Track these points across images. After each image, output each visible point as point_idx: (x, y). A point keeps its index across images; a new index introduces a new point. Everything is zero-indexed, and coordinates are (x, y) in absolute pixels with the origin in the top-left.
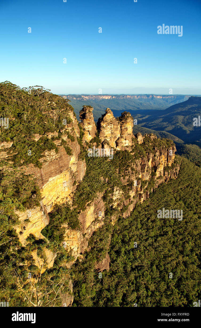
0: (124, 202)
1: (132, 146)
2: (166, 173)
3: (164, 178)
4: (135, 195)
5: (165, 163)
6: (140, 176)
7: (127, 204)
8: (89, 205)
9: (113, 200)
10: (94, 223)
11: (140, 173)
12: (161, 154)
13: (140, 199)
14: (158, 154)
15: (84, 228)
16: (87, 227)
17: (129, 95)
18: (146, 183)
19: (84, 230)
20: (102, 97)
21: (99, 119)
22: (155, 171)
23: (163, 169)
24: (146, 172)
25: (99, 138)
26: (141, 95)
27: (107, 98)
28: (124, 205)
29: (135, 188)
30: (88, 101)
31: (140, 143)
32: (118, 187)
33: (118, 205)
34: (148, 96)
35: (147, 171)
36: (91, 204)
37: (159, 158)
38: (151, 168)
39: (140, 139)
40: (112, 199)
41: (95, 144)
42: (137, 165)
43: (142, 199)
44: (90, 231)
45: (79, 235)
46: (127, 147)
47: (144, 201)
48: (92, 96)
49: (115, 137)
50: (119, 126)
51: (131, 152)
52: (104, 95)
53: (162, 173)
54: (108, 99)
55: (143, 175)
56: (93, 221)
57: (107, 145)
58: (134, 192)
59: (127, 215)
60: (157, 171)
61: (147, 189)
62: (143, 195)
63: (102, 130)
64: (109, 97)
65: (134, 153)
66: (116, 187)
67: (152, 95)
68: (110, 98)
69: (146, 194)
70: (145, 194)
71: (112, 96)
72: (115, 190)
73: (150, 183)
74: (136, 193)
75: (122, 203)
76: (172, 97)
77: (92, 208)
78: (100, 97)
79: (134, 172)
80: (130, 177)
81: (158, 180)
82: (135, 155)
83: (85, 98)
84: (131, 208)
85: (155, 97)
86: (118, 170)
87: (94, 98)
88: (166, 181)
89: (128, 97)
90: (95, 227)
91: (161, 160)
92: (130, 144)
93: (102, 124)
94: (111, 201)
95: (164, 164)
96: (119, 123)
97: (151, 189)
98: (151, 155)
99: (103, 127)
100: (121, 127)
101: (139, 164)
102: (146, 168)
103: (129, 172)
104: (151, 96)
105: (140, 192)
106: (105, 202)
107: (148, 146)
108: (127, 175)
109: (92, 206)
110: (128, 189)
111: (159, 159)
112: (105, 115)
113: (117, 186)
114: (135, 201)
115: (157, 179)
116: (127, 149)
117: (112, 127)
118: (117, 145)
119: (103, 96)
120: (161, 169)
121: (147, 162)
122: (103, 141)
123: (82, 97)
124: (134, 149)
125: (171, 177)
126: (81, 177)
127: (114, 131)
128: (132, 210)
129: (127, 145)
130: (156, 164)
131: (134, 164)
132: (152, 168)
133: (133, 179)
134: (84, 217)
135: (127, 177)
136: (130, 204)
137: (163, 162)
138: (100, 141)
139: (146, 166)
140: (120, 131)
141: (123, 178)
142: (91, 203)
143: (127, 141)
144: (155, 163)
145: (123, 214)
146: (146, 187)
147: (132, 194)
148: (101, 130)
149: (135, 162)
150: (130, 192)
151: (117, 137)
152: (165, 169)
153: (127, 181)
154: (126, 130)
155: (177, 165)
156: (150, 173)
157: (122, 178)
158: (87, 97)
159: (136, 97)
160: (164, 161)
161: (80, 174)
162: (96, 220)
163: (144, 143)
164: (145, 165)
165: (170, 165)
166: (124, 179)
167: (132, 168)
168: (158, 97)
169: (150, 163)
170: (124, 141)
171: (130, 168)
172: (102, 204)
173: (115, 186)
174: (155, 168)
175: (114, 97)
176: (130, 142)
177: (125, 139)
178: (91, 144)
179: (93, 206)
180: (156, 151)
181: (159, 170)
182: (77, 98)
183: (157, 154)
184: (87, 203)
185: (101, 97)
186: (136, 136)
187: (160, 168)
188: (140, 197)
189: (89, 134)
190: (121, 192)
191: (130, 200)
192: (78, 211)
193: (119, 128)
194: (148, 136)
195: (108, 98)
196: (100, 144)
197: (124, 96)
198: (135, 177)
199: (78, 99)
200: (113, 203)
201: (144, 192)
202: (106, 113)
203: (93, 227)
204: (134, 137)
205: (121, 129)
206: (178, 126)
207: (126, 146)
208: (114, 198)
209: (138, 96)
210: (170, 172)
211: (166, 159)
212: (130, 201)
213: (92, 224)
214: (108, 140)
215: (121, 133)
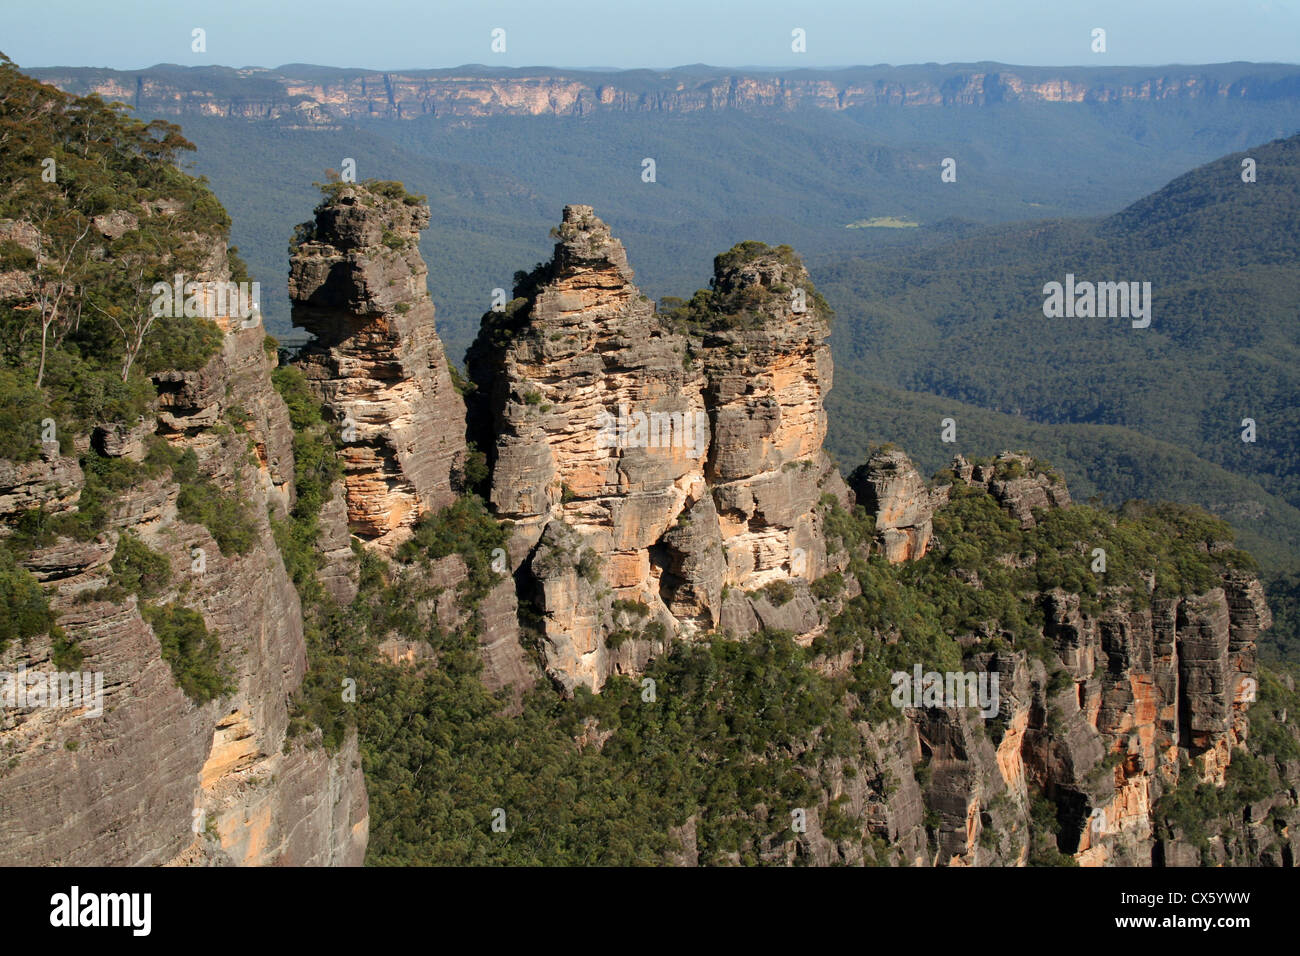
1: (823, 589)
2: (1180, 854)
5: (1161, 749)
14: (1085, 657)
20: (495, 97)
22: (1070, 840)
23: (1144, 820)
24: (973, 843)
25: (494, 510)
27: (540, 103)
30: (348, 135)
31: (897, 554)
34: (947, 78)
35: (987, 837)
37: (1094, 699)
38: (1024, 811)
39: (904, 507)
41: (451, 567)
42: (879, 786)
46: (778, 594)
48: (388, 81)
49: (654, 499)
50: (691, 391)
51: (817, 647)
52: (507, 77)
53: (1142, 856)
54: (547, 118)
57: (573, 576)
60: (1085, 837)
63: (519, 423)
64: (567, 98)
65: (845, 659)
67: (994, 72)
68: (577, 106)
71: (594, 81)
76: (1184, 91)
78: (473, 95)
83: (322, 110)
85: (1016, 86)
86: (687, 834)
87: (409, 103)
91: (1126, 724)
92: (808, 568)
93: (518, 367)
95: (1149, 766)
96: (690, 355)
98: (1024, 674)
99: (532, 401)
100: (711, 397)
101: (899, 768)
102: (974, 805)
103: (803, 855)
104: (975, 86)
107: (988, 583)
111: (1104, 717)
116: (779, 618)
117: (622, 396)
118: (673, 583)
119: (504, 85)
120: (1124, 813)
121: (986, 743)
122: (534, 549)
123: (293, 92)
124: (844, 616)
129: (772, 574)
130: (1068, 765)
131: (848, 773)
137: (1144, 745)
138: (498, 543)
139: (978, 790)
143: (773, 535)
144: (1062, 752)
148: (511, 431)
151: (672, 499)
152: (1165, 816)
154: (756, 425)
158: (338, 98)
159: (831, 93)
160: (1148, 735)
163: (942, 559)
164: (964, 775)
165: (1214, 765)
168: (1050, 92)
169: (1010, 758)
170: (740, 539)
174: (1065, 805)
175: (608, 96)
176: (805, 541)
177: (758, 523)
178: (414, 571)
180: (1069, 636)
181: (1108, 827)
182: (237, 101)
183: (1075, 665)
185: (485, 98)
186: (864, 487)
187: (1118, 803)
189: (382, 474)
194: (977, 476)
195: (554, 103)
197: (706, 87)
199: (249, 115)
202: (561, 261)
204: (841, 492)
205: (714, 418)
207: (766, 590)
210: (1215, 840)
211: (1171, 714)
214: (582, 527)
215: (712, 454)
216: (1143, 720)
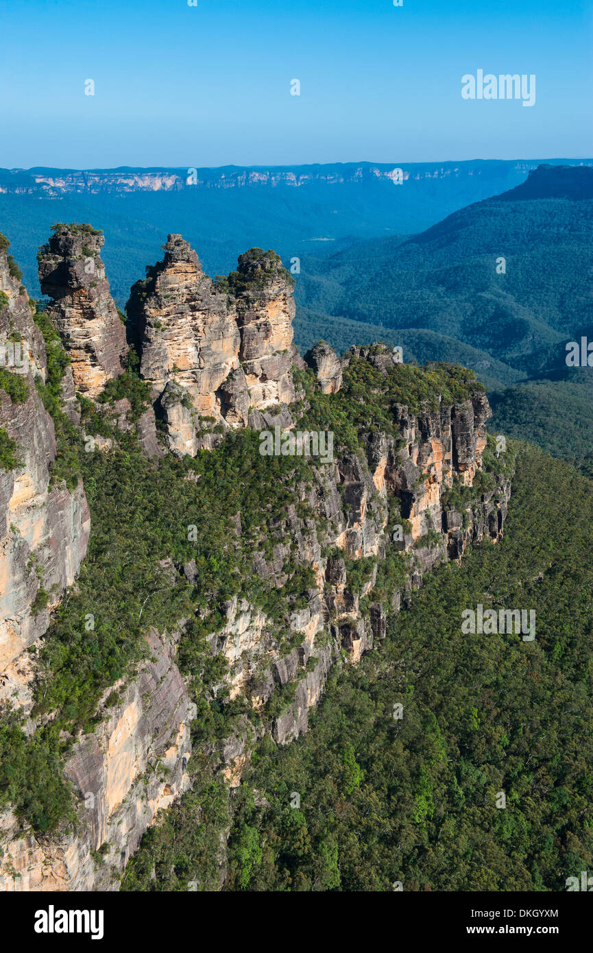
0: (274, 669)
1: (295, 407)
2: (454, 517)
3: (446, 541)
4: (322, 628)
5: (445, 472)
6: (340, 541)
7: (290, 678)
8: (113, 701)
9: (225, 663)
10: (141, 784)
11: (340, 526)
12: (424, 435)
13: (346, 645)
14: (411, 433)
15: (96, 821)
16: (111, 811)
17: (261, 170)
18: (367, 570)
19: (97, 828)
20: (136, 182)
21: (136, 288)
22: (406, 514)
23: (438, 503)
24: (363, 518)
25: (141, 377)
26: (315, 169)
27: (157, 185)
28: (277, 679)
29: (321, 596)
30: (67, 201)
31: (327, 390)
32: (244, 600)
33: (251, 685)
34: (346, 170)
35: (369, 515)
36: (127, 694)
37: (416, 451)
38: (385, 502)
39: (329, 369)
40: (220, 661)
41: (124, 404)
42: (321, 494)
43: (358, 647)
44: (124, 829)
45: (76, 857)
46: (274, 410)
47: (365, 653)
48: (84, 175)
49: (216, 369)
50: (231, 319)
52: (141, 172)
53: (437, 519)
54: (161, 192)
55: (352, 535)
56: (139, 777)
57: (180, 406)
58: (318, 617)
59: (292, 725)
60: (412, 512)
61: (373, 596)
62: (360, 628)
63: (152, 337)
64: (169, 182)
66: (235, 598)
67: (367, 167)
68: (174, 186)
69: (373, 621)
70: (368, 617)
71: (184, 174)
72: (231, 614)
73: (385, 570)
74: (327, 620)
75: (268, 673)
76: (453, 173)
77: (131, 714)
78: (125, 182)
79: (311, 523)
80: (294, 547)
81: (420, 553)
83: (53, 190)
84: (311, 691)
85: (377, 173)
86: (237, 519)
87: (95, 186)
88: (453, 551)
89: (255, 180)
90: (151, 803)
91: (429, 462)
92: (286, 398)
93: (151, 311)
94: (217, 666)
95: (440, 479)
96: (230, 303)
97: (390, 593)
98: (384, 442)
99: (158, 325)
100: (240, 322)
101: (330, 485)
102: (363, 501)
103: (289, 526)
104: (359, 173)
105: (344, 615)
106: (189, 677)
107: (368, 401)
108: (281, 540)
109: (131, 700)
110: (292, 607)
111: (420, 459)
112: (161, 267)
113: (240, 596)
114: (326, 656)
115: (416, 546)
116: (274, 421)
117: (199, 322)
118: (226, 407)
119: (140, 176)
120: (429, 501)
121: (368, 473)
122: (162, 394)
123: (38, 181)
124: (303, 419)
125: (475, 535)
126: (67, 569)
127: (210, 340)
128: (312, 701)
129: (271, 402)
130: (404, 480)
131: (308, 489)
132: (389, 502)
133: (308, 557)
134: (94, 762)
135: (283, 550)
136: (301, 674)
137: (437, 471)
138: (144, 392)
139: (365, 494)
140: (239, 340)
141: (262, 553)
142: (123, 688)
143: (271, 384)
144: (402, 475)
145: (274, 725)
146: (368, 587)
147: (309, 625)
148: (149, 340)
149: (316, 481)
150: (299, 619)
151: (224, 370)
152: (447, 501)
153: (283, 569)
154: (262, 334)
155: (498, 479)
156: (385, 524)
157: (259, 556)
158: (60, 184)
159: (293, 178)
160: (439, 466)
161: (64, 555)
162: (153, 770)
163: (347, 392)
164: (359, 487)
165: (468, 478)
166: (269, 558)
167: (300, 507)
169: (379, 479)
170: (256, 386)
171: (292, 509)
172: (177, 684)
173: (232, 593)
174: (403, 499)
176: (285, 386)
177: (264, 379)
178: (106, 406)
179: (134, 704)
180: (404, 424)
181: (422, 507)
182: (11, 186)
183: (407, 436)
184: (107, 693)
185: (131, 183)
186: (311, 362)
187: (426, 495)
188: (346, 635)
189: (88, 361)
190: (261, 622)
191: (301, 652)
192: (64, 735)
193: (233, 329)
194: (362, 354)
195: (164, 185)
196: (145, 403)
197: (235, 175)
198: (316, 547)
199: (18, 192)
200: (227, 677)
201: (363, 613)
202: (168, 260)
203: (139, 805)
204: (301, 363)
205: (241, 331)
206: (489, 301)
207: (268, 409)
208: (232, 653)
209: (299, 170)
210: (469, 510)
211: (449, 456)
212: (301, 662)
213: (136, 791)
214: (183, 383)
215: (242, 348)
216: (437, 460)
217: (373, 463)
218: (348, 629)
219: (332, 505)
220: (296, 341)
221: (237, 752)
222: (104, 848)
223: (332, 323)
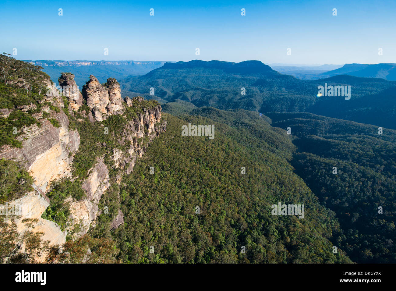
0: (125, 161)
1: (123, 110)
2: (157, 128)
3: (156, 133)
4: (134, 152)
5: (154, 120)
6: (135, 135)
7: (128, 162)
8: (91, 172)
9: (114, 161)
10: (100, 187)
11: (135, 132)
12: (150, 114)
13: (139, 154)
14: (147, 113)
15: (91, 195)
16: (94, 193)
17: (110, 62)
18: (141, 140)
19: (91, 197)
20: (81, 64)
21: (84, 87)
22: (148, 129)
23: (154, 126)
24: (139, 130)
25: (88, 105)
26: (122, 62)
27: (86, 64)
28: (126, 163)
29: (133, 146)
30: (64, 68)
31: (129, 106)
32: (117, 149)
33: (120, 164)
34: (129, 62)
35: (140, 130)
36: (94, 170)
37: (148, 117)
38: (143, 127)
39: (129, 102)
40: (113, 161)
41: (84, 111)
42: (130, 126)
43: (141, 154)
44: (97, 196)
45: (87, 203)
46: (119, 111)
47: (142, 155)
48: (68, 62)
49: (105, 103)
50: (107, 92)
51: (123, 115)
52: (82, 61)
53: (154, 129)
54: (87, 66)
55: (137, 134)
56: (99, 185)
57: (98, 111)
58: (133, 150)
59: (130, 170)
60: (149, 128)
61: (143, 145)
62: (141, 151)
63: (89, 97)
64: (89, 64)
65: (126, 116)
66: (115, 149)
67: (133, 62)
68: (90, 65)
69: (143, 149)
70: (142, 149)
71: (92, 62)
72: (114, 152)
73: (145, 140)
74: (134, 150)
75: (124, 162)
76: (150, 63)
77: (95, 174)
78: (78, 63)
79: (129, 132)
80: (126, 137)
81: (151, 136)
82: (127, 118)
83: (60, 65)
84: (133, 164)
85: (135, 63)
86: (113, 133)
87: (71, 64)
88: (157, 135)
89: (109, 63)
90: (102, 190)
91: (151, 119)
92: (121, 108)
93: (88, 91)
94: (113, 162)
95: (153, 122)
96: (106, 89)
97: (146, 144)
98: (142, 115)
99: (90, 94)
100: (109, 93)
101: (132, 125)
102: (139, 127)
103: (124, 133)
104: (131, 63)
105: (138, 149)
106: (107, 165)
107: (138, 108)
108: (123, 136)
109: (95, 171)
110: (127, 149)
111: (149, 118)
112: (89, 82)
113: (116, 148)
114: (135, 157)
115: (150, 135)
116: (119, 113)
117: (100, 93)
118: (108, 111)
119: (82, 62)
120: (152, 126)
121: (139, 122)
122: (93, 109)
123: (56, 63)
124: (125, 112)
125: (161, 131)
126: (76, 147)
127: (103, 97)
128: (133, 165)
129: (118, 109)
130: (147, 122)
131: (128, 126)
132: (144, 127)
133: (129, 139)
134: (88, 184)
135: (124, 138)
136: (130, 161)
137: (153, 120)
138: (89, 109)
139: (139, 126)
140: (109, 97)
141: (120, 139)
142: (93, 169)
143: (117, 105)
144: (146, 121)
145: (126, 171)
146: (142, 143)
147: (131, 152)
148: (88, 98)
149: (129, 124)
150: (129, 151)
151: (107, 103)
152: (155, 126)
153: (124, 142)
154: (114, 95)
155: (164, 121)
156: (144, 131)
157: (119, 140)
158: (62, 64)
159: (117, 63)
160: (153, 119)
161: (74, 144)
162: (102, 184)
163: (134, 106)
164: (138, 124)
165: (159, 121)
166: (121, 140)
167: (126, 129)
168: (138, 63)
169: (142, 122)
170: (114, 106)
171: (125, 130)
172: (105, 167)
173: (114, 148)
174: (147, 126)
175: (94, 64)
176: (120, 106)
177: (116, 104)
178: (80, 112)
179: (96, 172)
180: (145, 112)
181: (151, 127)
182: (49, 64)
183: (146, 114)
184: (89, 171)
185: (80, 64)
186: (125, 100)
187: (151, 125)
188: (138, 152)
189: (74, 103)
190: (121, 152)
191: (130, 157)
192: (81, 181)
193: (107, 94)
194: (136, 99)
195: (88, 64)
196: (89, 111)
197: (104, 63)
198: (131, 137)
199: (51, 65)
200: (115, 164)
201: (141, 148)
202: (91, 80)
203: (100, 191)
204: (123, 101)
205: (109, 95)
206: (160, 88)
207: (117, 111)
208: (115, 159)
209: (119, 62)
210: (159, 127)
211: (155, 117)
212: (130, 159)
213: (99, 188)
214: (98, 106)
215: (110, 98)
216: (153, 118)
217: (140, 120)
218: (139, 151)
219: (133, 128)
220: (122, 97)
221: (119, 177)
222: (93, 200)
223: (129, 93)
